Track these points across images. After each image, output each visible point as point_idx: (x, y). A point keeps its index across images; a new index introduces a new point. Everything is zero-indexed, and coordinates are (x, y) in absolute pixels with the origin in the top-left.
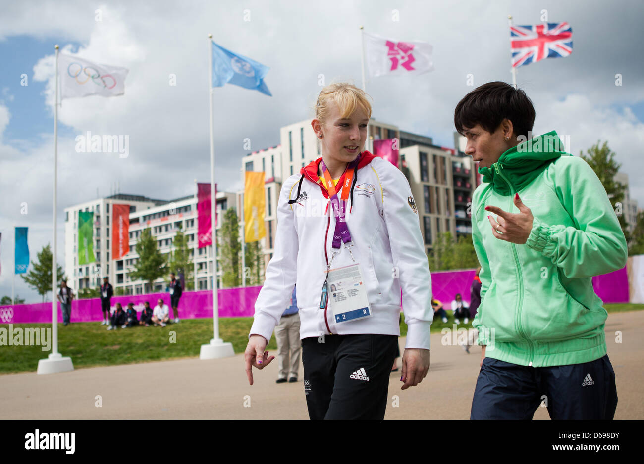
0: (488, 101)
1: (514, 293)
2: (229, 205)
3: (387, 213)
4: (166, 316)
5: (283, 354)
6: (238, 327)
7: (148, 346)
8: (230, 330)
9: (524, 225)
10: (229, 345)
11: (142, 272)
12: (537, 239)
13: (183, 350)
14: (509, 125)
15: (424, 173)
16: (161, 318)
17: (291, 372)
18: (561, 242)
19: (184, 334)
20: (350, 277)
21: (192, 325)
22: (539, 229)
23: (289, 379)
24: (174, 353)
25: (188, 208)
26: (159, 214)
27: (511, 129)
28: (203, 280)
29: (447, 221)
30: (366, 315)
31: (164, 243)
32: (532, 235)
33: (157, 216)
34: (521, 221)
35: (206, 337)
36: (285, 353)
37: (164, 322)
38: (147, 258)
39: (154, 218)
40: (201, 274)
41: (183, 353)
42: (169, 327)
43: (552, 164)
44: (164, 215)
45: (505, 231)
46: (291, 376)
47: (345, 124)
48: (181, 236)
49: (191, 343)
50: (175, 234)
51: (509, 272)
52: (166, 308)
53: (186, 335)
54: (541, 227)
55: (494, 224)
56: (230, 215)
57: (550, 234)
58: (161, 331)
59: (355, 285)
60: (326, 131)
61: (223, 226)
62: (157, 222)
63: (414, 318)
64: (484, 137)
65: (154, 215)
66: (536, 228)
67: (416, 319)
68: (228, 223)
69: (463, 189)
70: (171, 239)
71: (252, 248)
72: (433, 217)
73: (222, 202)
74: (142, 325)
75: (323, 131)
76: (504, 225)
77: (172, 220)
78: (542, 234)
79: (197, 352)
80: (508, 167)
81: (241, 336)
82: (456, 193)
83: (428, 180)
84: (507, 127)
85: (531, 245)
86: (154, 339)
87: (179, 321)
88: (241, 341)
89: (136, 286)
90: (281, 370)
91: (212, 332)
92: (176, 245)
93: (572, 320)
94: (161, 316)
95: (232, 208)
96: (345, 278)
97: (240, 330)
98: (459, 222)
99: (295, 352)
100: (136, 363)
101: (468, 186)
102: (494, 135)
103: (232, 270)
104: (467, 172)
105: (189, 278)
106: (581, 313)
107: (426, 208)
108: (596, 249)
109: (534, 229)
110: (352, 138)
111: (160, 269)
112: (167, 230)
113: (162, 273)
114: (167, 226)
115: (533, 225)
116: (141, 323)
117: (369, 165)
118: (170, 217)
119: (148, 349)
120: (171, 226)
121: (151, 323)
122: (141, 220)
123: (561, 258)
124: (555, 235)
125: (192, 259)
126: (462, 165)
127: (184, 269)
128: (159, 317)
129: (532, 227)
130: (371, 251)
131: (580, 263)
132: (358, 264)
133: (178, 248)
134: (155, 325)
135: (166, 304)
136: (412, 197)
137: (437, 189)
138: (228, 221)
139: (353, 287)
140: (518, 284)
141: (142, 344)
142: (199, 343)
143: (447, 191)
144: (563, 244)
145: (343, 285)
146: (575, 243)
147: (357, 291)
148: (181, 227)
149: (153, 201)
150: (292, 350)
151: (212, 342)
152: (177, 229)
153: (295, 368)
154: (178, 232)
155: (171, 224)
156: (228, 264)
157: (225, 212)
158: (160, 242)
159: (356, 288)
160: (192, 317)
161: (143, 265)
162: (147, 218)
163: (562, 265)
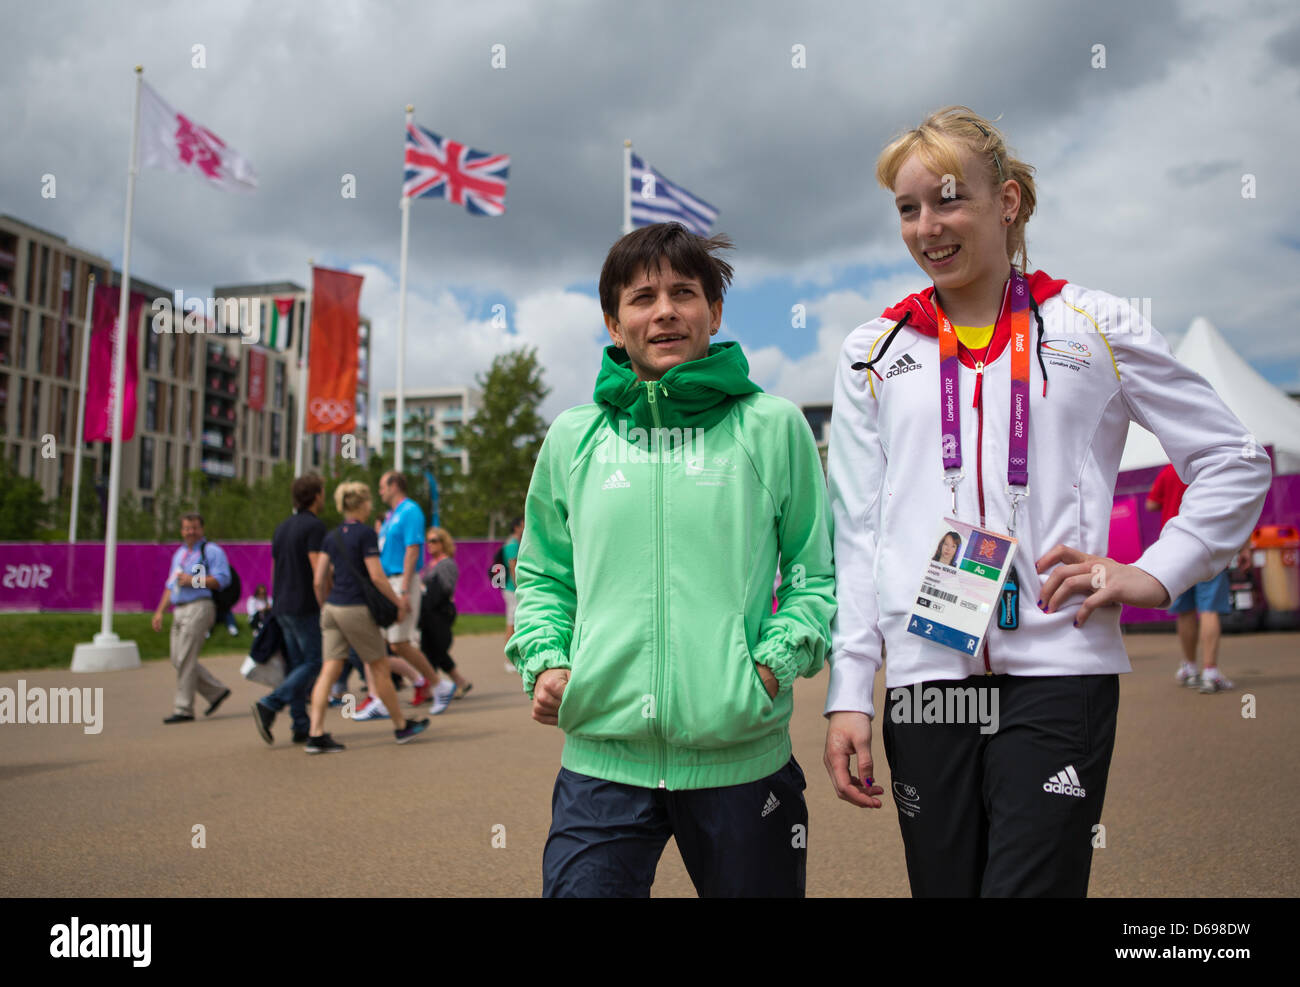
15: (152, 356)
29: (187, 449)
69: (222, 394)
72: (159, 439)
82: (209, 399)
83: (158, 369)
98: (208, 453)
101: (232, 389)
104: (233, 364)
107: (147, 420)
126: (225, 349)
130: (1078, 494)
137: (174, 389)
143: (192, 394)
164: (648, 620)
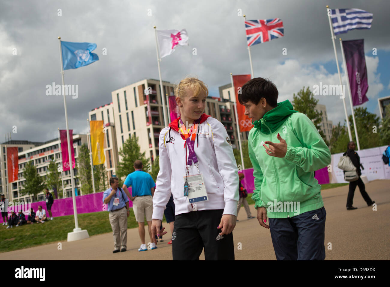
0: (253, 89)
1: (274, 183)
2: (82, 142)
3: (216, 146)
4: (44, 216)
5: (116, 234)
6: (91, 219)
7: (34, 237)
8: (85, 222)
9: (283, 149)
10: (86, 230)
11: (28, 190)
12: (290, 155)
13: (56, 237)
14: (264, 101)
16: (41, 218)
17: (122, 245)
18: (302, 156)
19: (57, 226)
20: (197, 180)
21: (62, 220)
22: (291, 150)
23: (121, 250)
24: (51, 240)
25: (57, 146)
26: (38, 151)
27: (265, 102)
28: (69, 191)
30: (205, 200)
31: (42, 169)
32: (288, 154)
33: (37, 153)
34: (281, 147)
35: (71, 228)
36: (118, 234)
37: (43, 220)
38: (31, 180)
39: (35, 154)
40: (68, 187)
41: (56, 239)
42: (47, 223)
43: (289, 118)
44: (41, 152)
45: (274, 152)
46: (122, 247)
47: (195, 100)
48: (53, 164)
49: (61, 232)
50: (49, 163)
51: (271, 173)
52: (44, 211)
53: (57, 227)
54: (292, 149)
55: (268, 149)
56: (83, 148)
57: (296, 152)
58: (41, 226)
59: (200, 185)
60: (184, 104)
61: (79, 156)
62: (37, 157)
63: (228, 199)
64: (253, 107)
65: (35, 152)
66: (289, 150)
67: (230, 199)
68: (83, 154)
69: (227, 122)
70: (47, 166)
71: (99, 168)
73: (78, 140)
74: (29, 223)
75: (183, 103)
76: (274, 149)
77: (47, 154)
78: (292, 152)
79: (66, 238)
80: (268, 121)
81: (93, 224)
84: (263, 101)
85: (287, 158)
86: (37, 232)
87: (53, 219)
88: (93, 227)
89: (26, 198)
90: (116, 245)
91: (74, 224)
92: (50, 170)
93: (304, 194)
94: (41, 216)
95: (85, 144)
96: (194, 181)
97: (92, 221)
99: (124, 232)
100: (26, 248)
101: (230, 119)
102: (258, 105)
103: (87, 183)
104: (229, 111)
105: (60, 190)
106: (309, 190)
108: (318, 157)
109: (288, 150)
110: (199, 107)
111: (40, 186)
112: (44, 161)
113: (41, 189)
114: (43, 158)
115: (288, 148)
116: (28, 222)
117: (206, 121)
118: (45, 153)
119: (34, 238)
120: (46, 158)
121: (35, 221)
122: (27, 156)
123: (302, 164)
124: (299, 152)
125: (61, 178)
126: (225, 107)
127: (56, 185)
128: (39, 217)
129: (287, 149)
130: (210, 166)
131: (311, 165)
132: (201, 174)
133: (51, 172)
134: (37, 222)
135: (43, 209)
136: (228, 137)
138: (82, 153)
139: (198, 186)
140: (276, 178)
141: (30, 236)
142: (66, 231)
144: (303, 156)
145: (193, 185)
146: (308, 155)
147: (201, 188)
148: (53, 159)
149: (34, 143)
150: (121, 231)
151: (74, 230)
152: (50, 160)
153: (124, 242)
154: (51, 162)
155: (46, 157)
156: (85, 179)
157: (80, 147)
158: (40, 169)
159: (200, 186)
160: (63, 215)
161: (29, 185)
162: (30, 154)
163: (302, 166)
164: (274, 176)
